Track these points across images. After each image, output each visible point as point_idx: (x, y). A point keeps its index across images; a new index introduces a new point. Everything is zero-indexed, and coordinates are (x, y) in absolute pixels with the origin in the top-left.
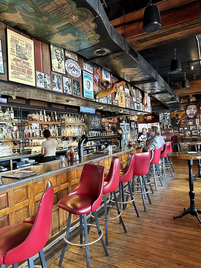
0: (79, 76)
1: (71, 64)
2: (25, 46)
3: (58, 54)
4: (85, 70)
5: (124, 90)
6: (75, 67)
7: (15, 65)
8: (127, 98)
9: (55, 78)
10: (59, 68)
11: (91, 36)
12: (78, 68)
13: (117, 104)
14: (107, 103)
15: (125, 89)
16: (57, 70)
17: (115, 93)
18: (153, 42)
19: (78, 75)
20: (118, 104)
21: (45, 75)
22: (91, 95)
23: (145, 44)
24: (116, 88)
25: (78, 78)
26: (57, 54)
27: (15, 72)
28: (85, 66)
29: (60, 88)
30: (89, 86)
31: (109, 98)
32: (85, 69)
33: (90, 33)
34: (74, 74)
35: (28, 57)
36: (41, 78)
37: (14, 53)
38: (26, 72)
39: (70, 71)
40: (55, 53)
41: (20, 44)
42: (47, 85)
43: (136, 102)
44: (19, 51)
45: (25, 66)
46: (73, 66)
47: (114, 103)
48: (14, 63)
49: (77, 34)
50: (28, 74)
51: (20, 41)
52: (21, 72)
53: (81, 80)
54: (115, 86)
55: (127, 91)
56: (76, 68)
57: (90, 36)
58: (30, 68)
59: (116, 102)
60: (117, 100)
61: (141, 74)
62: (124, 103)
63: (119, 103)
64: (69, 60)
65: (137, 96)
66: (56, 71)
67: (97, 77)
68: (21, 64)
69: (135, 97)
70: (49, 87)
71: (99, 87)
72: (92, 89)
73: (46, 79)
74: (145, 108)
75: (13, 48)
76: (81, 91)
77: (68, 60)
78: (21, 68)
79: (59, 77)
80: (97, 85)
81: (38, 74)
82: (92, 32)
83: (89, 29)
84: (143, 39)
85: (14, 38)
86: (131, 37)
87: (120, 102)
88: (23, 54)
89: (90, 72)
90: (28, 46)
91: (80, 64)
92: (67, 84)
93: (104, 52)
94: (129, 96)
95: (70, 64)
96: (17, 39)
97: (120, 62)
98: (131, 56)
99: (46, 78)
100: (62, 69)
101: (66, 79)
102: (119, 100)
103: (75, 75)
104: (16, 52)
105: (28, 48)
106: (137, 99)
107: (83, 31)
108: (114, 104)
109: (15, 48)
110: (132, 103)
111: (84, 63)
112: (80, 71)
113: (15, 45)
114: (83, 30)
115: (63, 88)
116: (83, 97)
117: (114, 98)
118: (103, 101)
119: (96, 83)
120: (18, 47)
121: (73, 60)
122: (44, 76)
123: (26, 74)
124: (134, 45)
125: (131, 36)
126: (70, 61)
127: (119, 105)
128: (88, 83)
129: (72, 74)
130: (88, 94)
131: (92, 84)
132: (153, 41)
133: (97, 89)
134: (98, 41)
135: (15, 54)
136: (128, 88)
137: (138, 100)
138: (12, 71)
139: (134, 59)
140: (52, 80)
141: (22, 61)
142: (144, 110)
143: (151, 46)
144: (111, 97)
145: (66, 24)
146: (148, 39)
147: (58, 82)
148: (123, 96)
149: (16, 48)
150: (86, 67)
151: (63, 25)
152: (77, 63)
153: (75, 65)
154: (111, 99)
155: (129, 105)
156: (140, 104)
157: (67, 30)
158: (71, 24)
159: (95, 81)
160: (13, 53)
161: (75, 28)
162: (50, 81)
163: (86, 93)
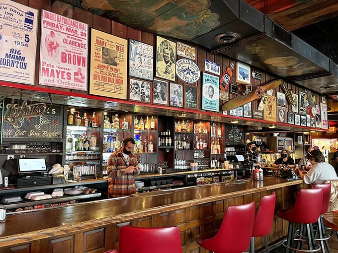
0: (195, 81)
1: (184, 65)
2: (114, 49)
3: (167, 55)
4: (206, 72)
5: (276, 95)
6: (190, 68)
7: (99, 74)
8: (280, 107)
9: (158, 86)
10: (166, 72)
11: (205, 16)
12: (195, 70)
13: (261, 117)
14: (242, 115)
15: (278, 93)
16: (163, 76)
17: (259, 101)
18: (315, 16)
19: (195, 79)
20: (263, 116)
21: (143, 83)
22: (214, 106)
23: (301, 19)
24: (259, 93)
25: (194, 84)
26: (165, 54)
27: (98, 83)
28: (208, 66)
29: (164, 99)
30: (212, 94)
31: (248, 108)
32: (206, 69)
33: (202, 13)
34: (188, 78)
35: (118, 62)
36: (137, 88)
37: (99, 59)
38: (115, 82)
39: (182, 74)
40: (162, 54)
41: (108, 47)
42: (145, 97)
43: (298, 114)
44: (107, 56)
45: (114, 73)
46: (187, 68)
47: (256, 115)
48: (99, 71)
49: (184, 16)
50: (116, 85)
51: (108, 43)
52: (108, 83)
53: (199, 85)
54: (257, 90)
55: (281, 96)
56: (192, 70)
57: (203, 17)
58: (120, 75)
59: (260, 114)
60: (263, 111)
61: (300, 65)
62: (274, 115)
63: (265, 116)
64: (182, 59)
65: (300, 104)
66: (161, 77)
67: (227, 78)
68: (108, 72)
69: (296, 105)
70: (147, 99)
71: (229, 93)
72: (216, 98)
73: (144, 89)
74: (316, 123)
75: (98, 52)
76: (198, 101)
77: (180, 60)
78: (108, 77)
79: (165, 84)
80: (225, 91)
81: (133, 83)
82: (206, 11)
83: (199, 7)
84: (297, 12)
85: (100, 40)
86: (276, 11)
87: (266, 113)
88: (111, 59)
89: (216, 73)
90: (120, 47)
91: (200, 63)
92: (176, 92)
93: (232, 37)
94: (285, 104)
95: (182, 66)
96: (105, 40)
97: (260, 49)
98: (276, 40)
99: (144, 87)
100: (171, 75)
101: (174, 87)
102: (265, 111)
103: (190, 80)
104: (101, 57)
105: (120, 50)
106: (302, 108)
107: (192, 11)
108: (255, 117)
109: (101, 52)
110: (290, 115)
111: (206, 62)
112: (199, 73)
113: (101, 48)
114: (192, 9)
115: (170, 99)
116: (201, 109)
117: (256, 108)
118: (236, 112)
119: (224, 87)
120: (105, 50)
121: (188, 59)
122: (142, 85)
123: (113, 84)
124: (282, 23)
125: (274, 10)
126: (182, 62)
127: (265, 117)
128: (211, 89)
129: (184, 78)
130: (209, 105)
131: (216, 89)
132: (316, 14)
133: (226, 96)
134: (218, 23)
135: (101, 59)
136: (284, 92)
137: (302, 110)
138: (95, 81)
139: (283, 43)
140: (153, 90)
141: (109, 68)
142: (314, 125)
143: (313, 21)
144: (250, 107)
145: (164, 4)
146: (306, 11)
147: (162, 91)
148: (274, 104)
149: (103, 52)
150: (210, 66)
151: (161, 6)
152: (194, 63)
153: (190, 66)
154: (250, 109)
155: (284, 118)
156: (306, 116)
157: (168, 12)
158: (172, 4)
159: (222, 85)
160: (97, 58)
161: (179, 9)
162: (149, 91)
163: (207, 103)
